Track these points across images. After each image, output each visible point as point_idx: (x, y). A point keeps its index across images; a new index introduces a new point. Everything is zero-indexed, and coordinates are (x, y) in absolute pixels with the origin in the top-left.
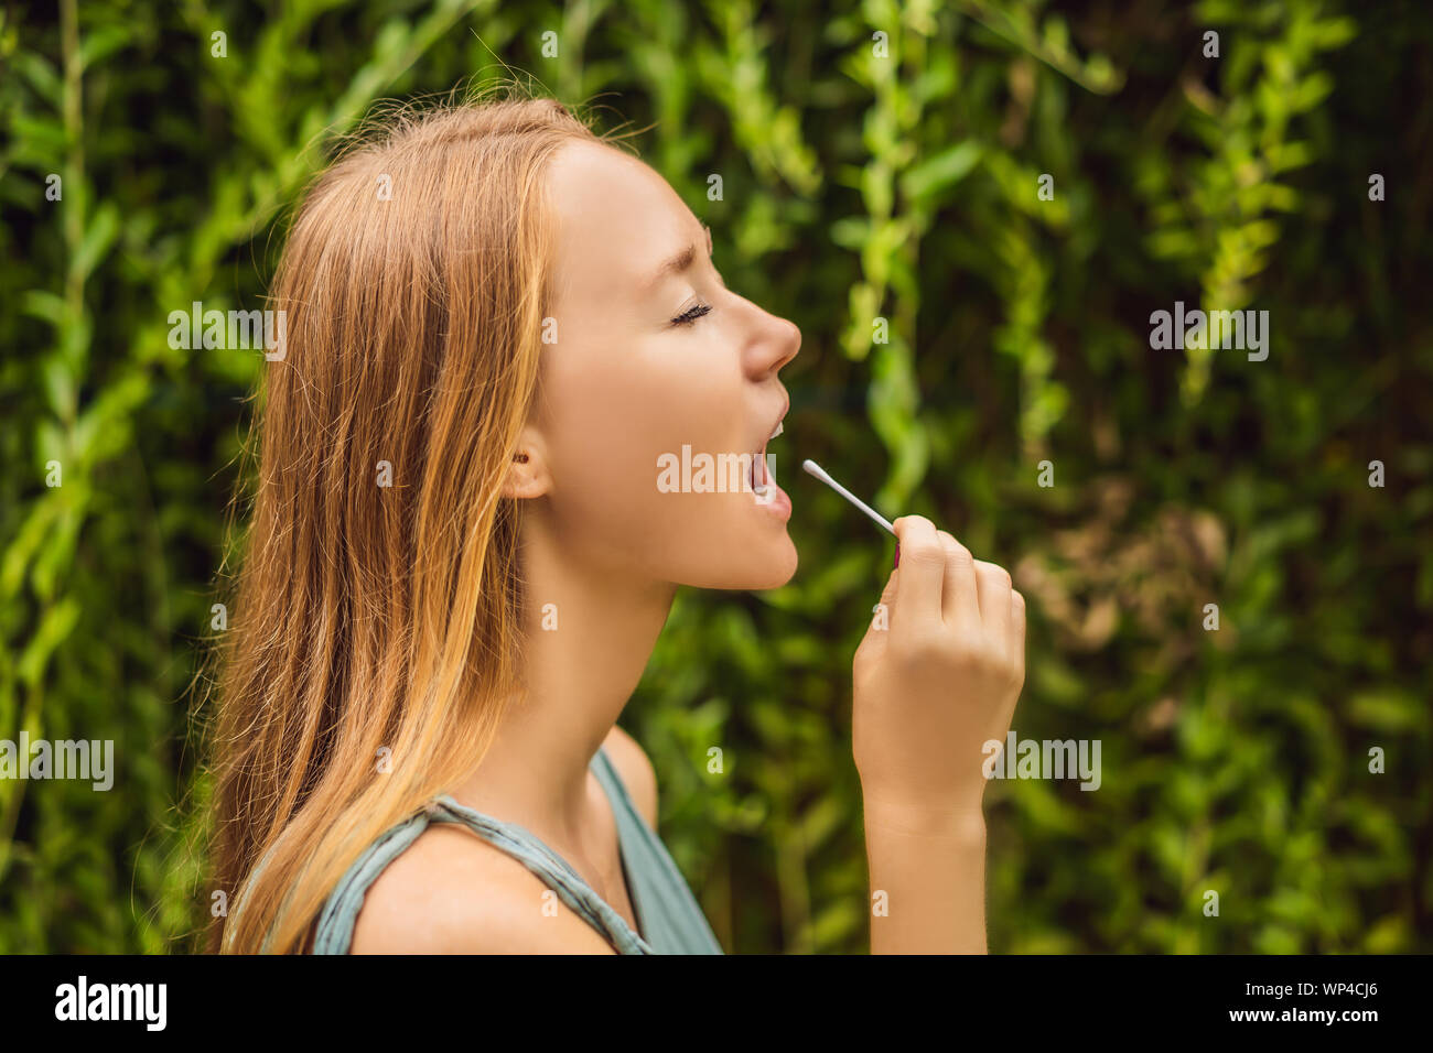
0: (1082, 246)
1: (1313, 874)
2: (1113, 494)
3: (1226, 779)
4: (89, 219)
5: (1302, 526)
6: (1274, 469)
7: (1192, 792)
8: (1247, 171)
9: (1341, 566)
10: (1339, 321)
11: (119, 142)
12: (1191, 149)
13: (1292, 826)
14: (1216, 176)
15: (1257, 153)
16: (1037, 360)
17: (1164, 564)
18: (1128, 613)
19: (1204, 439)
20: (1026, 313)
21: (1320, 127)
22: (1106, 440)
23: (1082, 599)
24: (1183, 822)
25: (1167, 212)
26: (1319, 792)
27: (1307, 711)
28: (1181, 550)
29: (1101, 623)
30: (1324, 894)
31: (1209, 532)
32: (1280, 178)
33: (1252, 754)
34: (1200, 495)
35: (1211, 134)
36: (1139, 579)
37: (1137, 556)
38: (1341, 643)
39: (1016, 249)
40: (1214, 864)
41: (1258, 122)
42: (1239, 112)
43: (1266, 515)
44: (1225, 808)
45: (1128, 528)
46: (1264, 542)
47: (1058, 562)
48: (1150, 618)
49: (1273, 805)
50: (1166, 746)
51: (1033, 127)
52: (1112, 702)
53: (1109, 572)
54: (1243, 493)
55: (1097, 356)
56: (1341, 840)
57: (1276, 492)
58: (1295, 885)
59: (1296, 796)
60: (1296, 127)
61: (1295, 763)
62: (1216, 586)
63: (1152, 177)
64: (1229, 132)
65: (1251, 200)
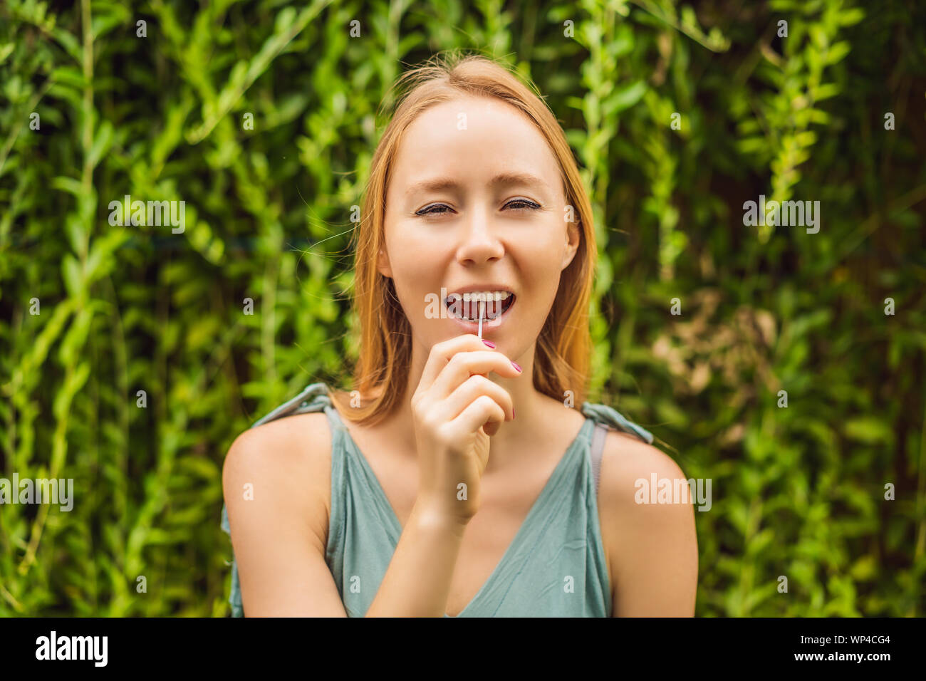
0: (694, 146)
1: (822, 530)
2: (708, 300)
3: (772, 473)
4: (96, 131)
5: (821, 318)
6: (804, 284)
7: (752, 481)
8: (799, 101)
9: (842, 344)
10: (846, 193)
11: (106, 84)
12: (763, 88)
13: (811, 502)
14: (780, 104)
15: (804, 90)
16: (669, 218)
17: (739, 341)
18: (717, 372)
19: (762, 266)
20: (662, 189)
21: (840, 74)
22: (706, 266)
23: (691, 363)
24: (746, 500)
25: (748, 126)
26: (826, 481)
27: (820, 431)
28: (749, 333)
29: (700, 378)
30: (829, 541)
31: (766, 322)
32: (818, 105)
33: (788, 457)
34: (760, 300)
35: (777, 78)
36: (724, 351)
37: (724, 336)
38: (842, 391)
39: (657, 149)
40: (763, 525)
41: (805, 70)
42: (794, 65)
43: (800, 311)
44: (770, 491)
45: (716, 321)
46: (798, 328)
47: (677, 341)
48: (731, 376)
49: (799, 488)
50: (737, 453)
51: (669, 75)
52: (703, 428)
53: (706, 347)
54: (787, 299)
55: (701, 215)
56: (840, 509)
57: (806, 298)
58: (813, 537)
59: (813, 483)
60: (828, 74)
61: (812, 464)
62: (769, 354)
63: (739, 105)
64: (788, 77)
65: (800, 119)
